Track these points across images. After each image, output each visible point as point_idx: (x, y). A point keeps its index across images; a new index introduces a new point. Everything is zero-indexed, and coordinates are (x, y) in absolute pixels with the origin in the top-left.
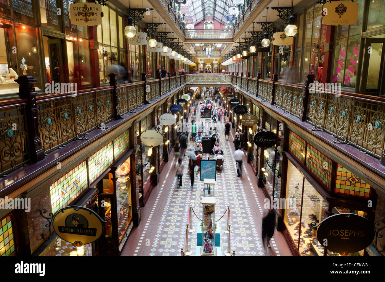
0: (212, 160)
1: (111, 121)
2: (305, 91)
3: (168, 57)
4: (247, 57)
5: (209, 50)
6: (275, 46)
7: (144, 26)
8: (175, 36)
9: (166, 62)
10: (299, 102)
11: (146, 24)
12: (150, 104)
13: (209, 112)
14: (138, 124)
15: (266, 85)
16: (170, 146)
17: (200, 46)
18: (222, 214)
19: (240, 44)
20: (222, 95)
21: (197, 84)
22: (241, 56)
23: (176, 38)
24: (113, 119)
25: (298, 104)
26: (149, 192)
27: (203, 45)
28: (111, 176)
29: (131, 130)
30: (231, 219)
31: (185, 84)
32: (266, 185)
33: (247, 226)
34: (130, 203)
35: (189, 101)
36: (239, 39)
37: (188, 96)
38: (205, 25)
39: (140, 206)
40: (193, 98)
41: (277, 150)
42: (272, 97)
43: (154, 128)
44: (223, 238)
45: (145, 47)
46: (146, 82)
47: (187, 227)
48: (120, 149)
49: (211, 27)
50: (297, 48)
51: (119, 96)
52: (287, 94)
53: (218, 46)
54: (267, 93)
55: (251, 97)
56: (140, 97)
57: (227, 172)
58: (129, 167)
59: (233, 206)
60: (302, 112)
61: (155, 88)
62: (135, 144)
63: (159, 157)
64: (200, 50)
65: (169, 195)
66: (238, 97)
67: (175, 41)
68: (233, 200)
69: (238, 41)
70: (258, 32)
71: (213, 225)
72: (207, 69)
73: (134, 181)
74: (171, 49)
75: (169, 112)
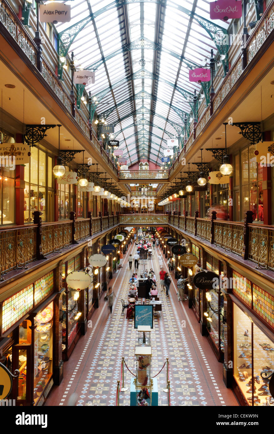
0: (148, 305)
1: (33, 261)
2: (245, 228)
3: (100, 196)
4: (185, 196)
5: (144, 190)
6: (212, 185)
7: (75, 167)
8: (108, 176)
9: (99, 202)
10: (240, 240)
11: (78, 165)
12: (78, 243)
13: (146, 253)
14: (64, 266)
15: (205, 224)
16: (101, 290)
17: (135, 187)
18: (160, 369)
19: (177, 184)
20: (159, 235)
21: (132, 224)
22: (178, 196)
23: (109, 179)
24: (35, 259)
25: (238, 242)
26: (75, 343)
27: (138, 185)
28: (29, 323)
29: (56, 272)
30: (171, 374)
31: (119, 224)
32: (211, 333)
33: (190, 382)
34: (51, 357)
35: (123, 241)
36: (174, 179)
37: (121, 237)
38: (140, 166)
39: (63, 359)
40: (127, 239)
41: (221, 293)
42: (211, 235)
43: (83, 270)
44: (162, 398)
45: (75, 186)
46: (74, 221)
47: (118, 385)
48: (42, 293)
49: (146, 168)
50: (235, 187)
51: (44, 235)
52: (227, 232)
53: (153, 187)
54: (206, 232)
55: (189, 236)
56: (67, 236)
57: (166, 319)
58: (52, 313)
59: (173, 358)
60: (244, 249)
61: (85, 227)
62: (59, 287)
63: (88, 302)
64: (135, 191)
65: (98, 346)
66: (177, 237)
67: (107, 181)
68: (174, 352)
69: (174, 181)
70: (194, 172)
71: (148, 381)
72: (142, 209)
73: (56, 329)
74: (103, 189)
75: (100, 253)
